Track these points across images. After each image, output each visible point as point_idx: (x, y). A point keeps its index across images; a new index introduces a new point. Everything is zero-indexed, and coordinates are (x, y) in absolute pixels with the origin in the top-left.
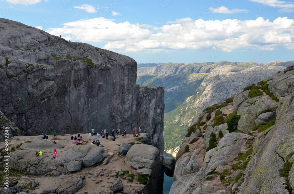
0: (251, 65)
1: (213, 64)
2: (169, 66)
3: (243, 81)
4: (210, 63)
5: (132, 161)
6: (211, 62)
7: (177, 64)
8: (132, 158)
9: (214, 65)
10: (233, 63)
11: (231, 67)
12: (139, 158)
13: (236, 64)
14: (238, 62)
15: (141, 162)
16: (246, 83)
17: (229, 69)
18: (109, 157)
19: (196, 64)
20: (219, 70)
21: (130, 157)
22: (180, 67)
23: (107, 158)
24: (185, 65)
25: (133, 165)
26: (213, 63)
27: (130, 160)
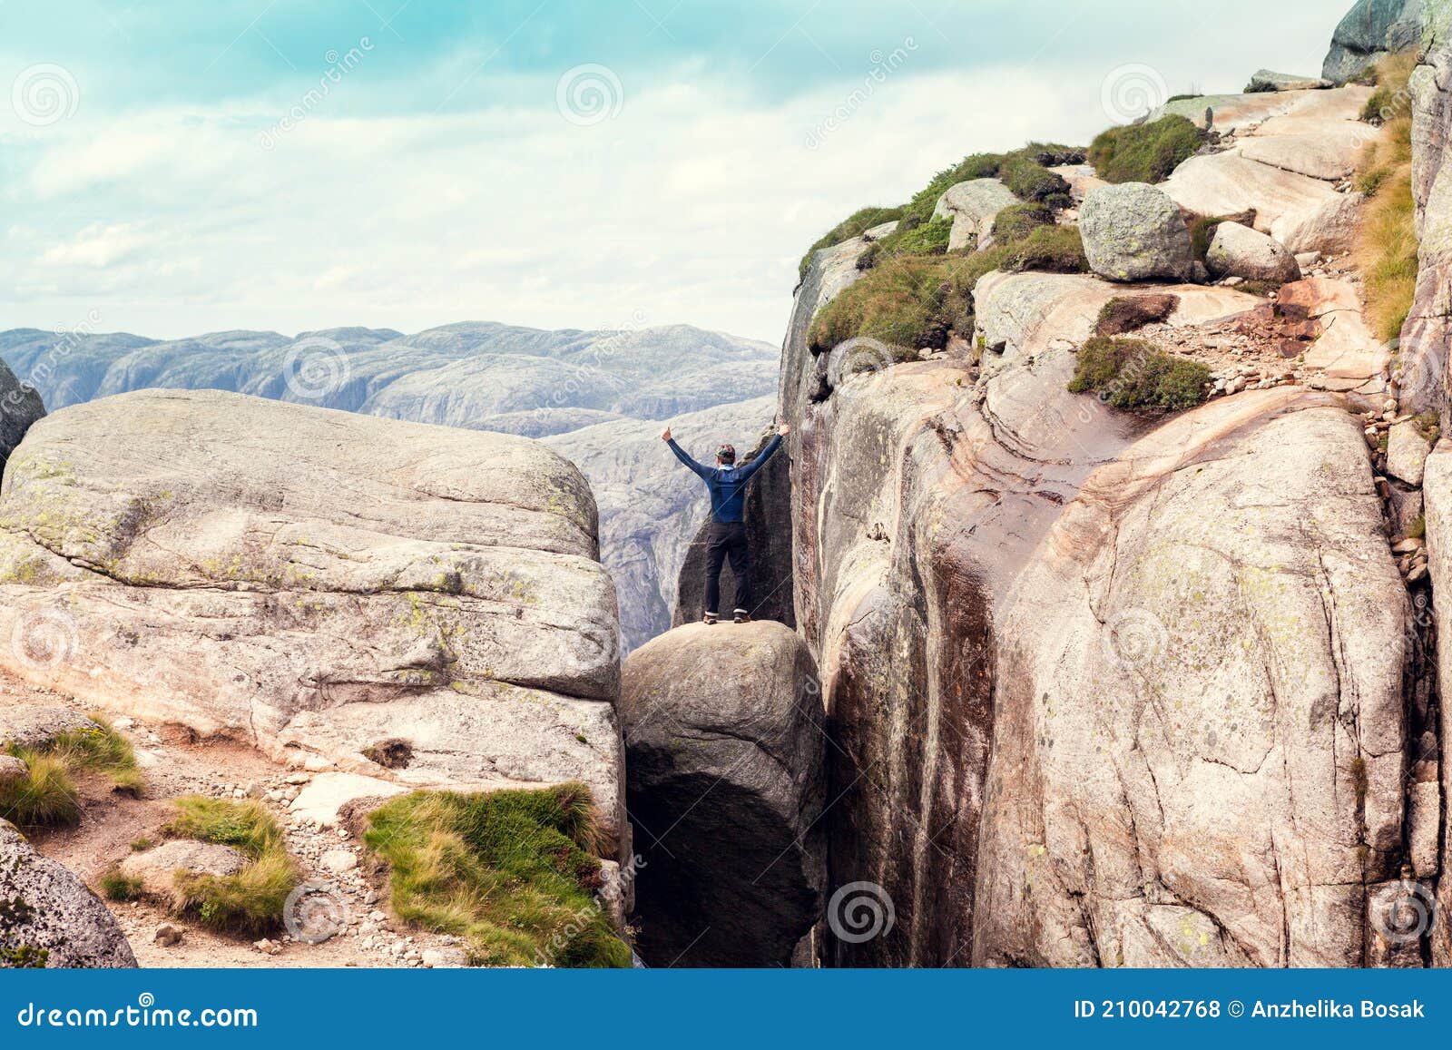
0: (689, 350)
1: (386, 347)
2: (20, 355)
3: (630, 482)
4: (361, 333)
6: (373, 325)
7: (90, 346)
9: (401, 349)
10: (546, 335)
11: (532, 370)
13: (571, 343)
14: (586, 327)
16: (657, 494)
17: (515, 383)
19: (250, 344)
20: (442, 389)
22: (113, 370)
24: (153, 349)
26: (386, 336)
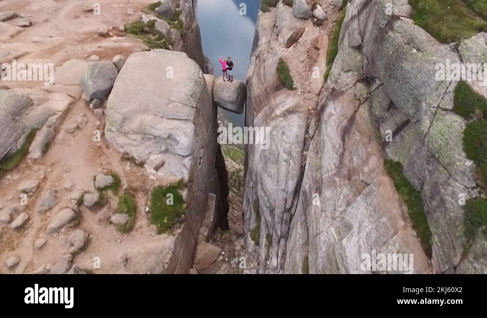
5: (126, 134)
8: (123, 122)
12: (148, 118)
15: (155, 137)
18: (53, 119)
21: (119, 122)
23: (45, 129)
25: (128, 149)
27: (118, 130)
